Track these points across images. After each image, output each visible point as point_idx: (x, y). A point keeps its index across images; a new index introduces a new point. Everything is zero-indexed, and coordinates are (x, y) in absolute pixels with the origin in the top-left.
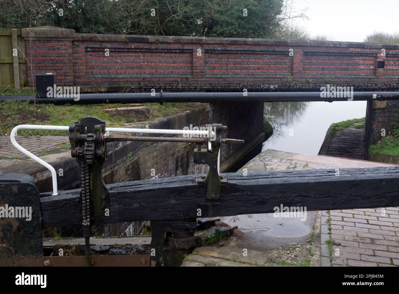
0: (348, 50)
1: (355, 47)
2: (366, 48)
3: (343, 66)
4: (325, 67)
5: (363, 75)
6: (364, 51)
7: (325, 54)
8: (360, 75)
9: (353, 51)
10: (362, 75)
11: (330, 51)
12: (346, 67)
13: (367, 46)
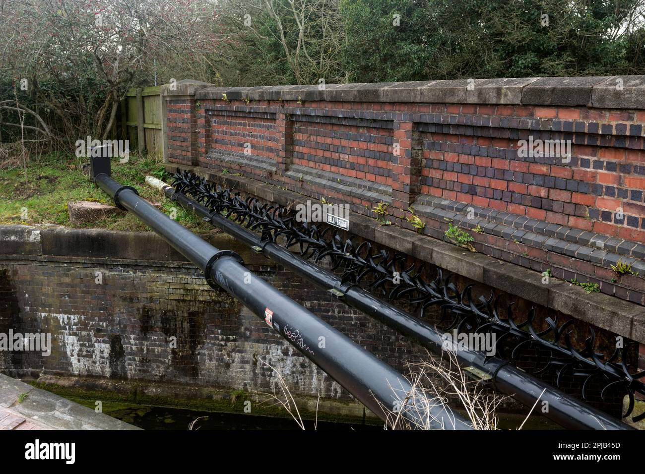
0: (532, 115)
1: (548, 102)
2: (597, 105)
3: (533, 189)
4: (478, 181)
5: (600, 243)
6: (597, 125)
7: (469, 132)
8: (584, 243)
9: (550, 120)
10: (593, 245)
11: (475, 121)
12: (543, 193)
13: (602, 99)
